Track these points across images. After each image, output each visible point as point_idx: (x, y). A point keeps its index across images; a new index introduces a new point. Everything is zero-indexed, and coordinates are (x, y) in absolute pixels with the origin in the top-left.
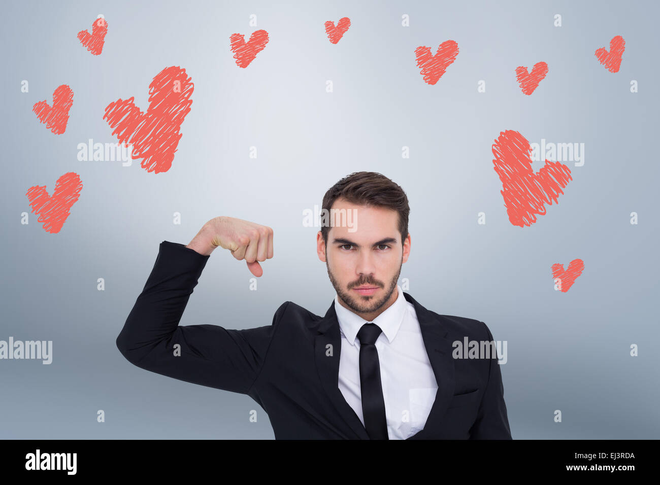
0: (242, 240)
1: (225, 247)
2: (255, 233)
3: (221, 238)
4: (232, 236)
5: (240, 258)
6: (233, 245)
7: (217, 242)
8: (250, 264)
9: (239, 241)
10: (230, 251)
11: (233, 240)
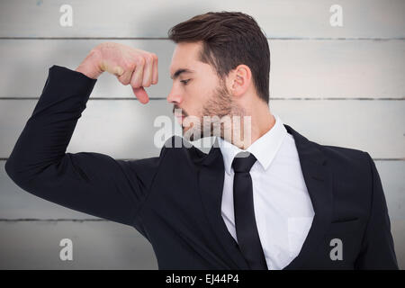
0: (129, 65)
1: (111, 72)
2: (141, 59)
3: (107, 63)
4: (117, 60)
5: (126, 83)
6: (120, 71)
7: (104, 67)
8: (135, 90)
9: (126, 65)
10: (115, 77)
11: (119, 65)
